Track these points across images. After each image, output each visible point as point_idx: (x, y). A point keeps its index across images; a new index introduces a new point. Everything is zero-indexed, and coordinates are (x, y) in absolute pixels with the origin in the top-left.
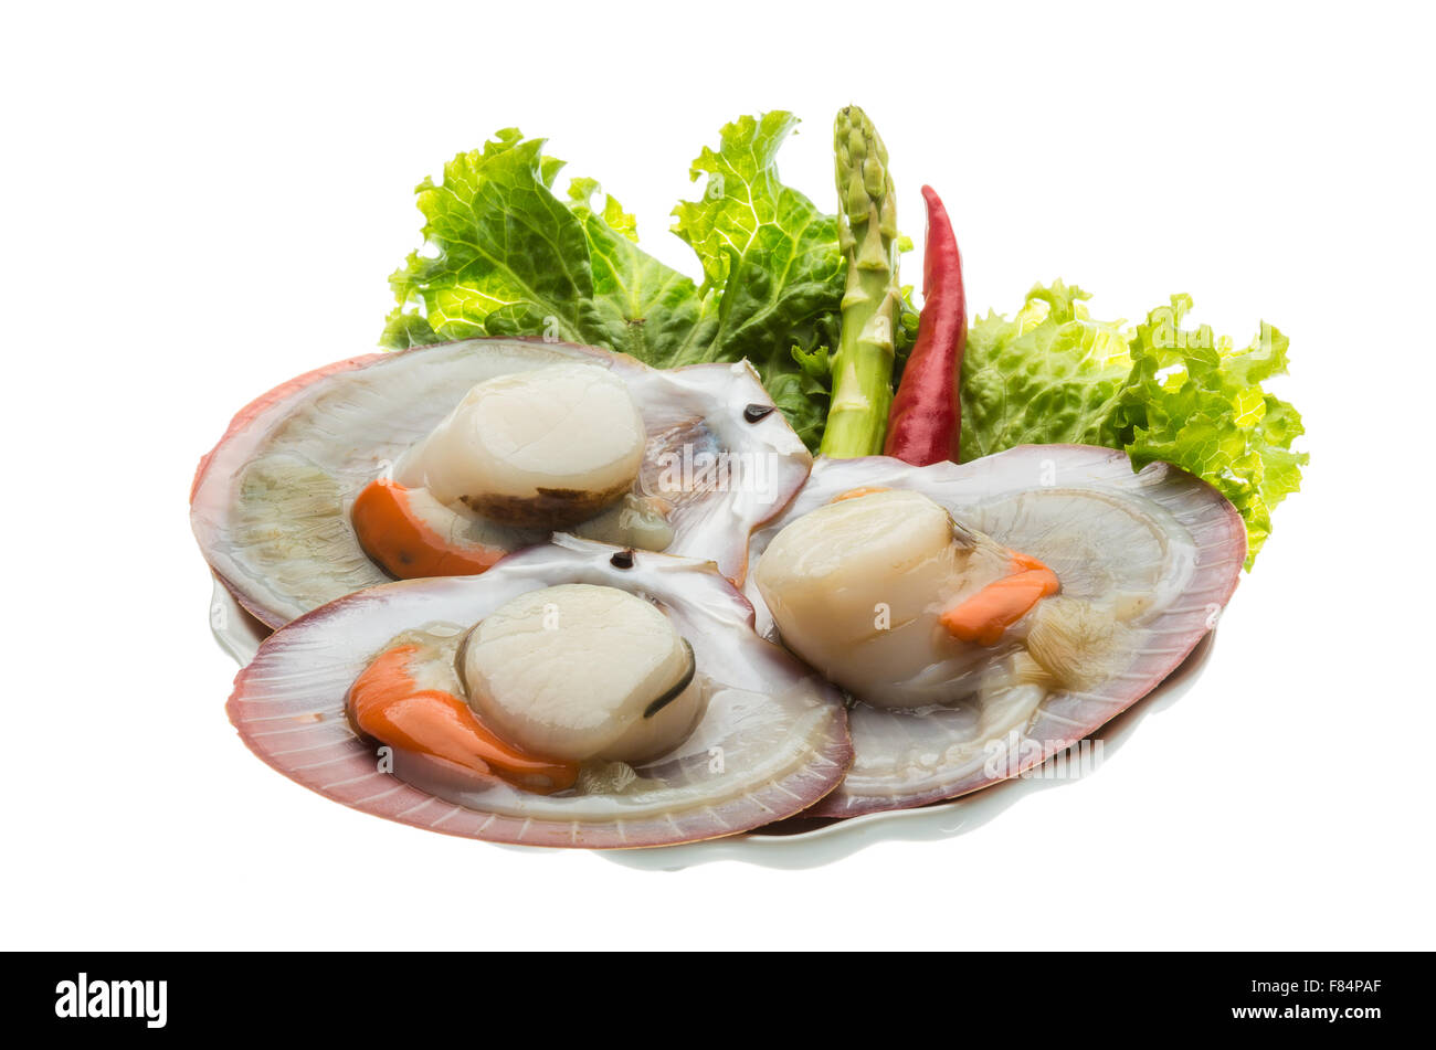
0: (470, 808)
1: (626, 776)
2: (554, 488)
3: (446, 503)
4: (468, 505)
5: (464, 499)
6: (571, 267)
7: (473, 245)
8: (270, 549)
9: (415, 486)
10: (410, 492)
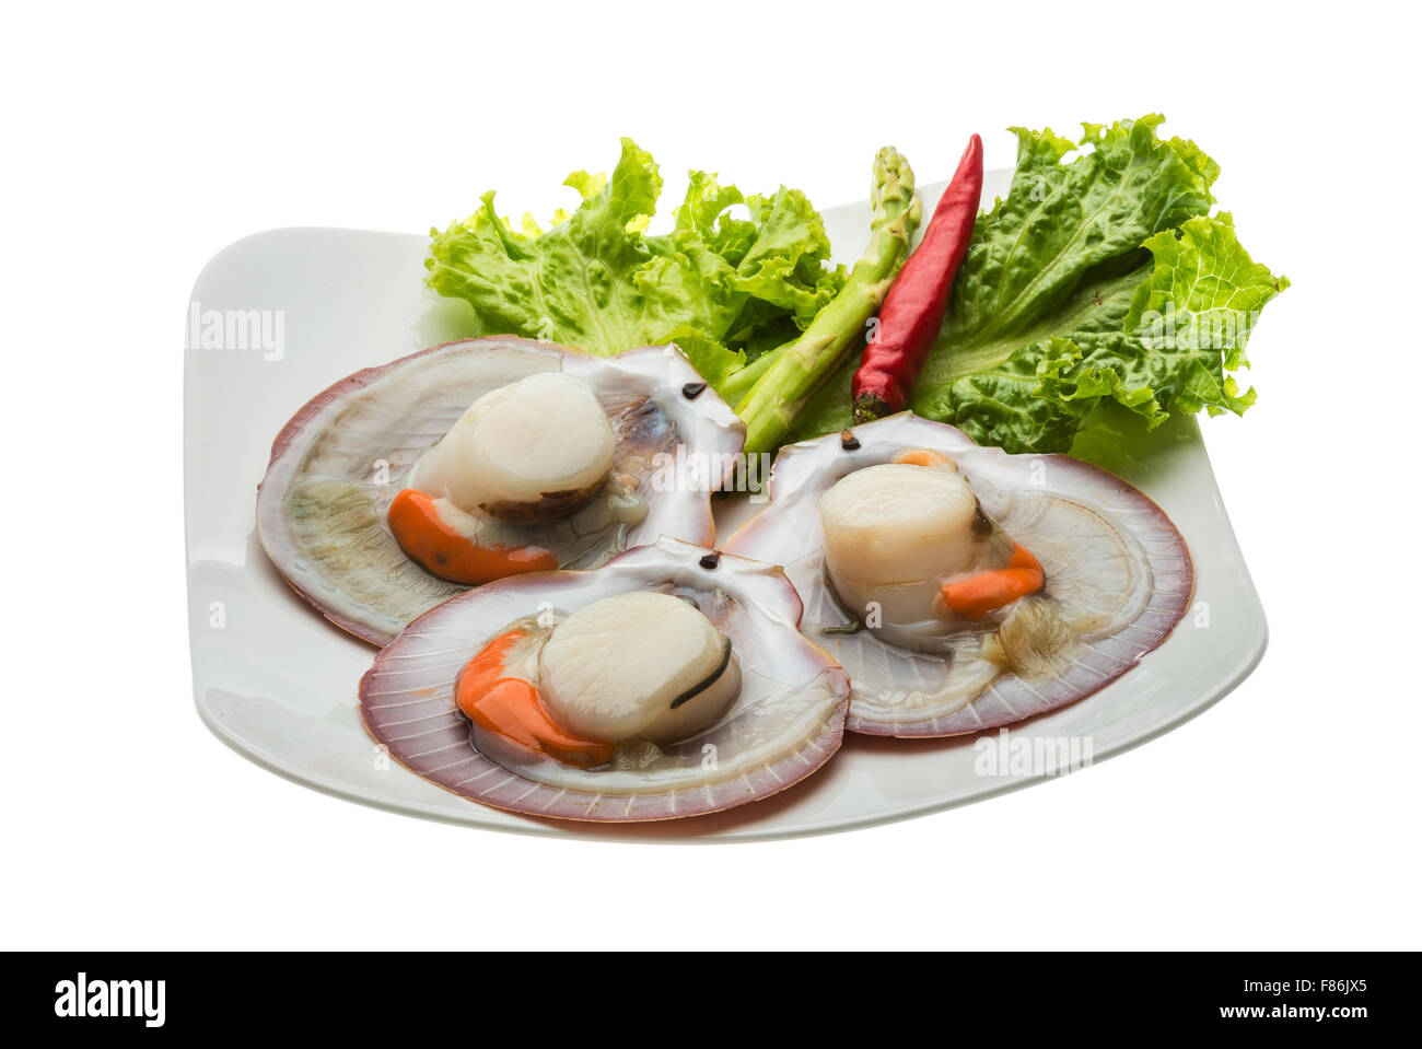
0: (523, 778)
1: (653, 754)
2: (553, 491)
3: (467, 510)
4: (485, 510)
5: (482, 506)
8: (333, 563)
9: (439, 496)
10: (436, 502)
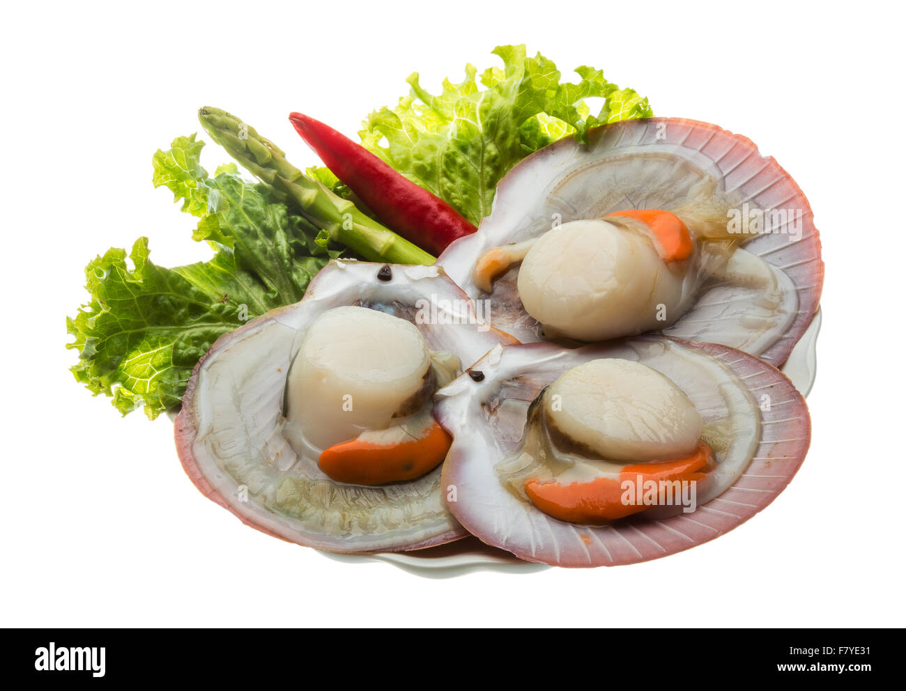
3: (386, 427)
4: (400, 417)
5: (395, 416)
6: (188, 296)
7: (120, 333)
10: (361, 439)
